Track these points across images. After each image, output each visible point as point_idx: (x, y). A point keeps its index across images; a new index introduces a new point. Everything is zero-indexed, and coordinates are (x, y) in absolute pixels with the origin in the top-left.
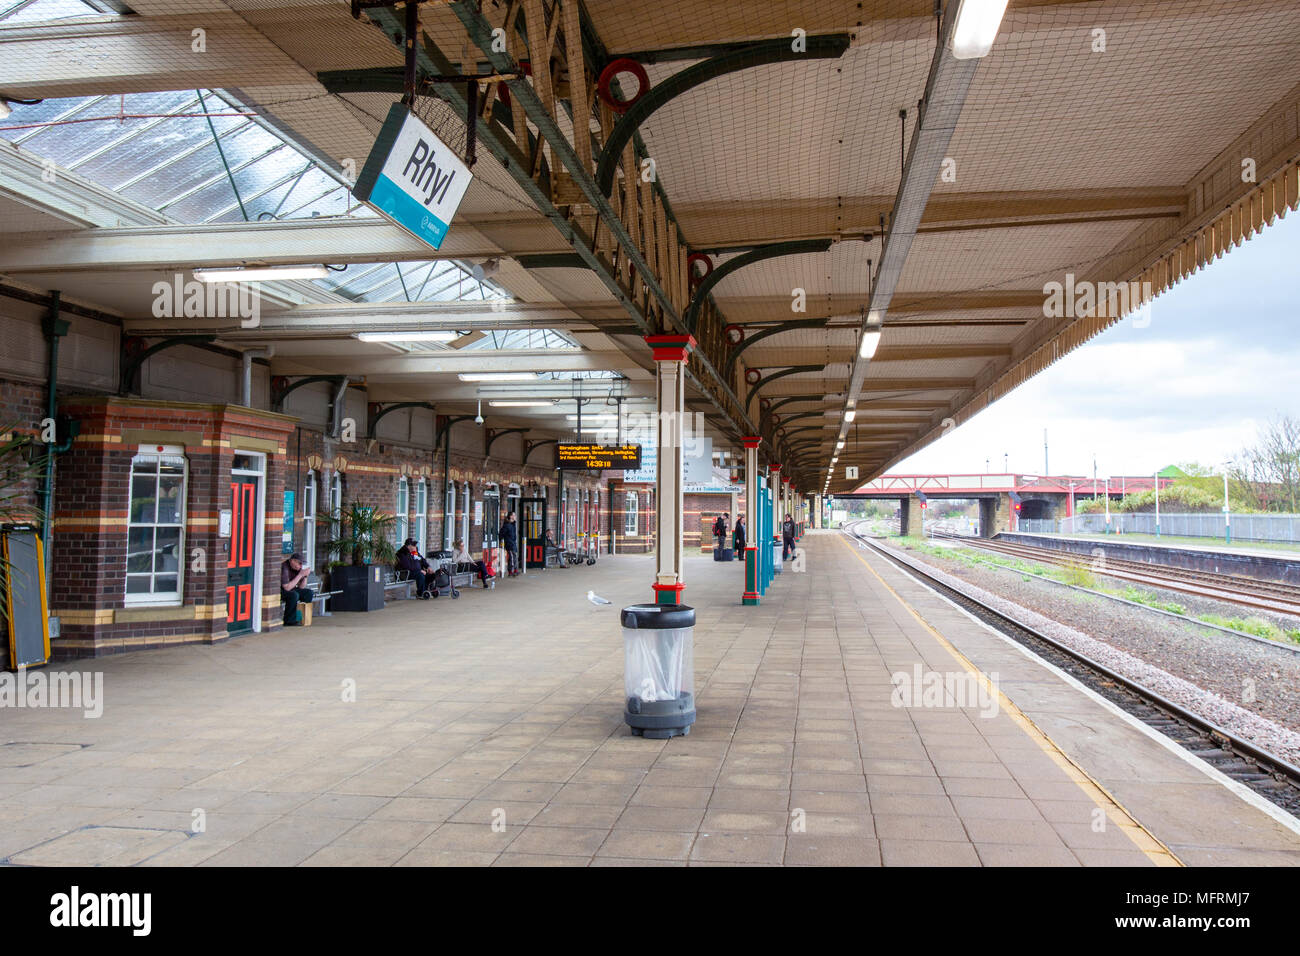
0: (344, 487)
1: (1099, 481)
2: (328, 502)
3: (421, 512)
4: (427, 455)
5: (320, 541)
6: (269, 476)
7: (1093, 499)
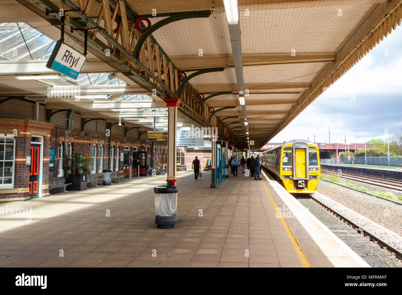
0: (72, 148)
1: (347, 145)
2: (67, 153)
3: (101, 156)
4: (103, 136)
5: (64, 166)
6: (44, 144)
7: (344, 152)
